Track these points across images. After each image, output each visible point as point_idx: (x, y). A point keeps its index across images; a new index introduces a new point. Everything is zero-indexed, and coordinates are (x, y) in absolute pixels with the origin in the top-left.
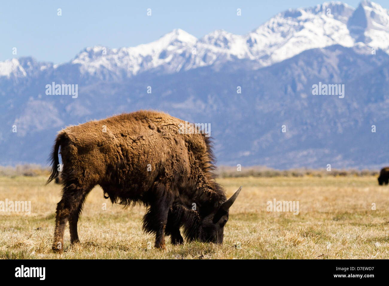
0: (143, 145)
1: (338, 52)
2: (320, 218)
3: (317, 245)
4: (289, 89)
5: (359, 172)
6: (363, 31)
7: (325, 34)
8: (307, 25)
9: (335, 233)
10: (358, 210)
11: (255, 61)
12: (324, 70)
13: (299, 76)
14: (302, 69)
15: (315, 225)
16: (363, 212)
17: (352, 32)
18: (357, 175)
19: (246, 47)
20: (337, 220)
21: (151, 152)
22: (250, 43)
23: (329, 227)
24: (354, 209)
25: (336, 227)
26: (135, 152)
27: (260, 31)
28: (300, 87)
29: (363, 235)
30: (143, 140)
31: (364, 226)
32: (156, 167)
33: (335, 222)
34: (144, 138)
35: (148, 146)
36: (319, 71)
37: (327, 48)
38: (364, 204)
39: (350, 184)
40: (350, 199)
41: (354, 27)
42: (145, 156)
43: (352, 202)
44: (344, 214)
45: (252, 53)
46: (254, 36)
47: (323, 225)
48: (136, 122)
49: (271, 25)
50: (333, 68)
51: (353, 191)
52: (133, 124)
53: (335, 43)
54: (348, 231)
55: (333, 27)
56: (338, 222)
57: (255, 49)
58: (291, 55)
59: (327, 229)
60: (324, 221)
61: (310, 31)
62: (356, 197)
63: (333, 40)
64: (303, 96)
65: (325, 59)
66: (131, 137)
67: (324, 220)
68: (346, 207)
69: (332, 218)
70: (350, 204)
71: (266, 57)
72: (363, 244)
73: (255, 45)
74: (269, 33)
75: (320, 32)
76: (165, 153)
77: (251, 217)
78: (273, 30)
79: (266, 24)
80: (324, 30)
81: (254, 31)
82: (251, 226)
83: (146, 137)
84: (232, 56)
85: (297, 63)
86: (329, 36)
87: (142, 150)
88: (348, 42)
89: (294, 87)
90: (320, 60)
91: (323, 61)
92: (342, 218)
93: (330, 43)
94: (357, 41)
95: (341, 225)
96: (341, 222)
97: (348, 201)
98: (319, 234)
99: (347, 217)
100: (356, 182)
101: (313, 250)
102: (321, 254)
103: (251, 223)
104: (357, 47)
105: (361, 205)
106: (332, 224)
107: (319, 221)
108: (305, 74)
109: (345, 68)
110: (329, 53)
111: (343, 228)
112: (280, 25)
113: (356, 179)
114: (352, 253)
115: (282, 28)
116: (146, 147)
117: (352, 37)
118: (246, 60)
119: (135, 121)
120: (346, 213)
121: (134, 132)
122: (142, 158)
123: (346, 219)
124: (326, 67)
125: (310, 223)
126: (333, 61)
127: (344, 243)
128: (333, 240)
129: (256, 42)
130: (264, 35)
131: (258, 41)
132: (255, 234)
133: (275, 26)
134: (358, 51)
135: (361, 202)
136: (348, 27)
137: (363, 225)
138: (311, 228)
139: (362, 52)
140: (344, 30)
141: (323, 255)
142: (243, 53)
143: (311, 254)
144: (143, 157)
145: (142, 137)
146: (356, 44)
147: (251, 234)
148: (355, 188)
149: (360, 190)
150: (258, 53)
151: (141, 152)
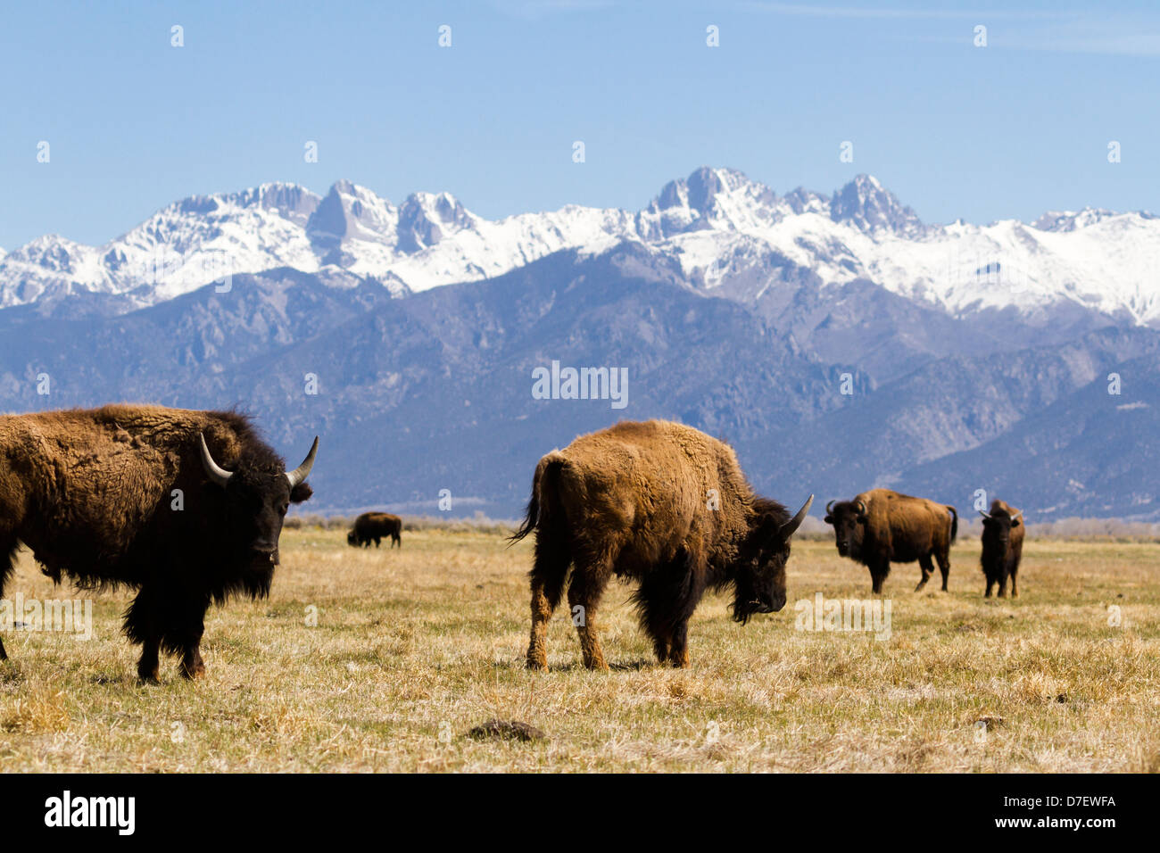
0: (96, 471)
1: (288, 283)
2: (242, 612)
3: (232, 667)
4: (190, 354)
5: (326, 521)
6: (339, 242)
7: (261, 247)
8: (227, 228)
9: (270, 642)
10: (319, 597)
11: (121, 298)
12: (258, 317)
13: (209, 327)
14: (216, 315)
15: (230, 626)
16: (328, 601)
17: (317, 244)
18: (321, 526)
19: (104, 270)
20: (275, 617)
21: (111, 487)
22: (113, 261)
23: (259, 631)
24: (311, 595)
25: (272, 631)
26: (80, 485)
27: (132, 238)
28: (210, 350)
29: (324, 648)
30: (98, 462)
31: (328, 629)
32: (128, 520)
33: (270, 621)
34: (99, 459)
35: (105, 475)
36: (250, 321)
37: (265, 274)
38: (331, 587)
39: (307, 545)
40: (303, 575)
41: (318, 233)
42: (98, 494)
43: (308, 581)
44: (289, 605)
45: (115, 282)
46: (120, 248)
47: (247, 626)
48: (95, 427)
49: (154, 228)
50: (278, 316)
51: (310, 558)
52: (88, 429)
53: (282, 265)
54: (295, 638)
55: (278, 233)
56: (276, 621)
57: (121, 273)
58: (193, 286)
59: (253, 635)
60: (250, 618)
61: (233, 239)
62: (315, 571)
63: (278, 258)
64: (217, 369)
65: (261, 295)
66: (76, 452)
67: (250, 616)
68: (294, 590)
69: (265, 612)
70: (303, 584)
71: (145, 290)
72: (323, 665)
73: (122, 266)
74: (150, 242)
75: (252, 241)
76: (146, 491)
77: (104, 608)
78: (158, 236)
79: (145, 226)
80: (261, 238)
81: (122, 238)
82: (103, 626)
83: (104, 456)
84: (75, 285)
85: (205, 304)
86: (268, 250)
87: (91, 481)
88: (308, 263)
89: (199, 352)
90: (250, 297)
91: (256, 302)
92: (284, 613)
93: (272, 265)
94: (325, 262)
95: (282, 627)
96: (283, 620)
97: (300, 579)
98: (237, 644)
99: (294, 611)
100: (317, 541)
101: (221, 678)
102: (238, 685)
103: (103, 620)
104: (326, 274)
105: (325, 587)
106: (264, 625)
107: (239, 618)
108: (220, 324)
109: (301, 314)
110: (268, 284)
111: (286, 633)
112: (172, 227)
113: (318, 533)
114: (299, 683)
115: (176, 234)
116: (101, 476)
117: (317, 253)
118: (103, 295)
119: (93, 424)
120: (294, 602)
121: (86, 445)
122: (91, 498)
123: (292, 616)
124: (262, 311)
125: (221, 622)
126: (277, 300)
127: (284, 663)
128: (265, 657)
129: (124, 257)
130: (140, 246)
131: (129, 258)
132: (110, 643)
133: (163, 228)
134: (326, 282)
135: (326, 581)
136: (308, 235)
137: (326, 628)
138: (221, 633)
139: (336, 283)
140: (301, 239)
141: (241, 686)
142: (99, 281)
143: (219, 684)
144: (93, 496)
145: (95, 456)
146: (323, 268)
147: (101, 644)
148: (316, 554)
149: (324, 556)
150: (127, 281)
151: (92, 485)
